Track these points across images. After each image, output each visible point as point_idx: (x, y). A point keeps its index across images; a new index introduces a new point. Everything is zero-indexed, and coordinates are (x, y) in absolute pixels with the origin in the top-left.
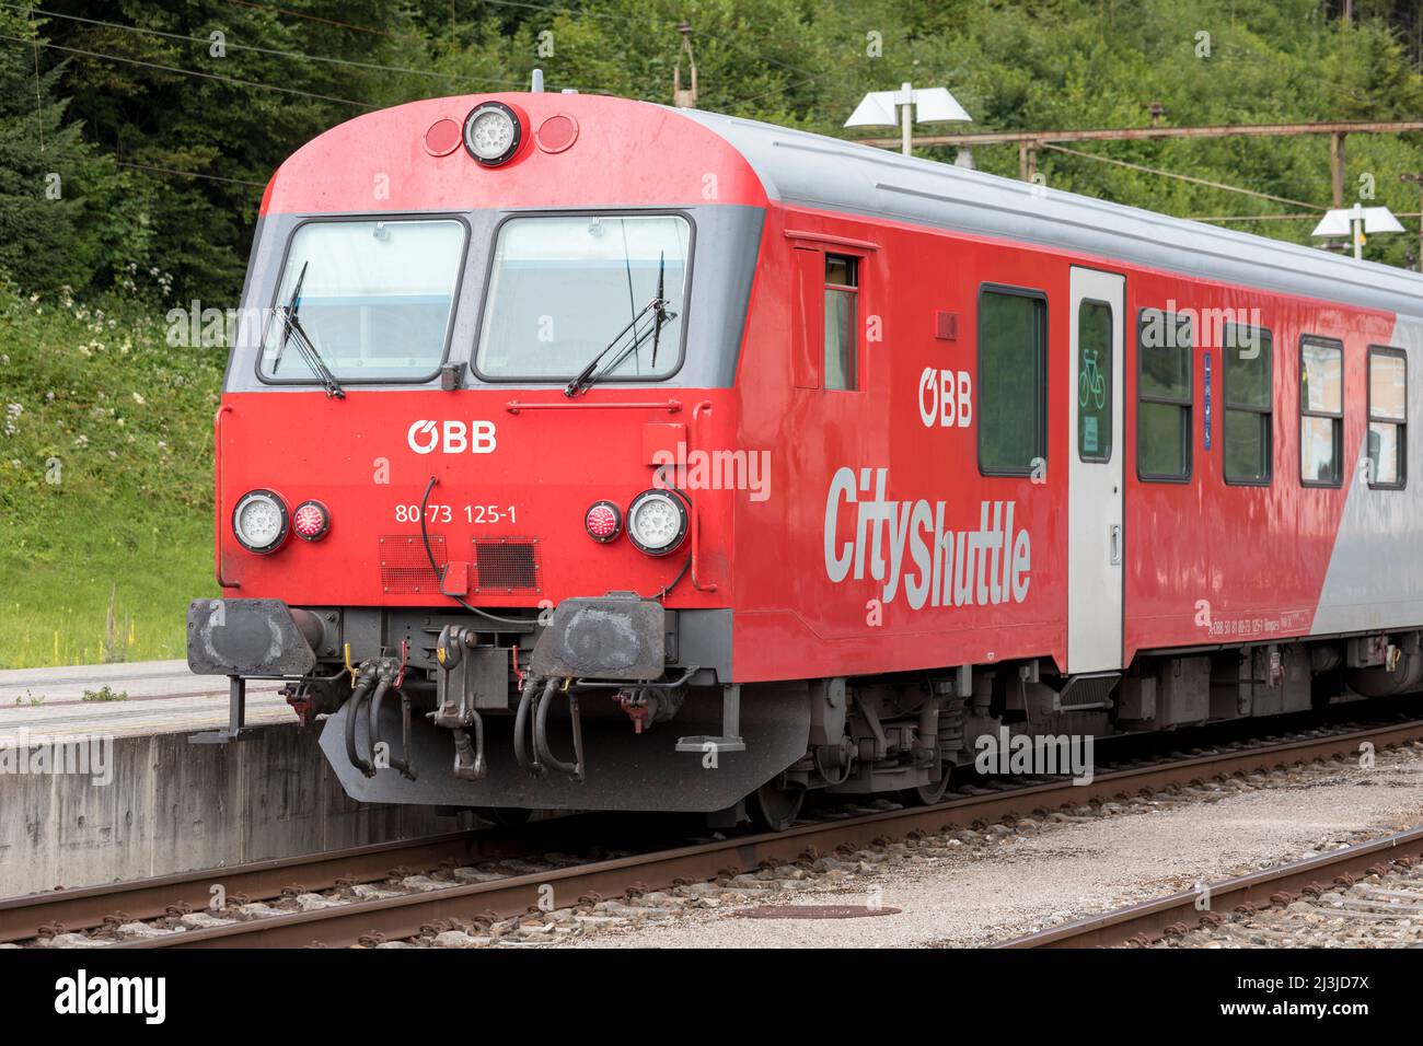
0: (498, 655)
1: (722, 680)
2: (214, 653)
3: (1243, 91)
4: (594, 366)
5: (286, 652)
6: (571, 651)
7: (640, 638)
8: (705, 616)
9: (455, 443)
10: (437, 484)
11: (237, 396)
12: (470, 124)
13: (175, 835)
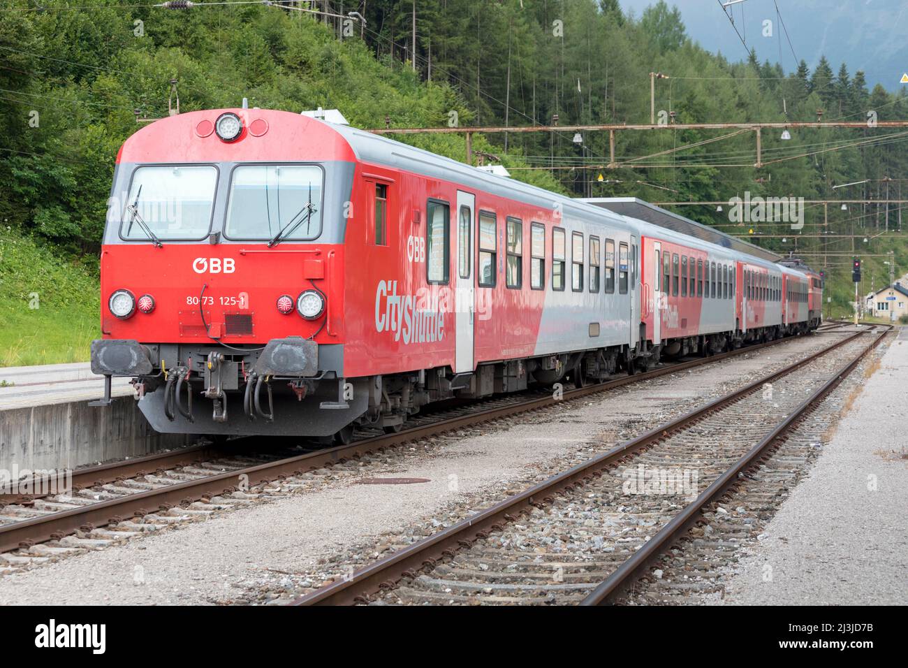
0: (234, 365)
1: (338, 376)
2: (104, 365)
3: (392, 113)
4: (281, 233)
5: (139, 364)
6: (274, 363)
7: (306, 357)
8: (331, 348)
9: (215, 268)
10: (207, 287)
11: (110, 246)
12: (218, 123)
13: (77, 449)
